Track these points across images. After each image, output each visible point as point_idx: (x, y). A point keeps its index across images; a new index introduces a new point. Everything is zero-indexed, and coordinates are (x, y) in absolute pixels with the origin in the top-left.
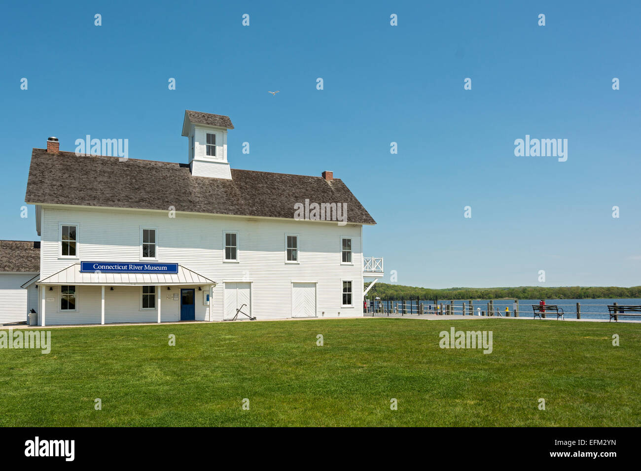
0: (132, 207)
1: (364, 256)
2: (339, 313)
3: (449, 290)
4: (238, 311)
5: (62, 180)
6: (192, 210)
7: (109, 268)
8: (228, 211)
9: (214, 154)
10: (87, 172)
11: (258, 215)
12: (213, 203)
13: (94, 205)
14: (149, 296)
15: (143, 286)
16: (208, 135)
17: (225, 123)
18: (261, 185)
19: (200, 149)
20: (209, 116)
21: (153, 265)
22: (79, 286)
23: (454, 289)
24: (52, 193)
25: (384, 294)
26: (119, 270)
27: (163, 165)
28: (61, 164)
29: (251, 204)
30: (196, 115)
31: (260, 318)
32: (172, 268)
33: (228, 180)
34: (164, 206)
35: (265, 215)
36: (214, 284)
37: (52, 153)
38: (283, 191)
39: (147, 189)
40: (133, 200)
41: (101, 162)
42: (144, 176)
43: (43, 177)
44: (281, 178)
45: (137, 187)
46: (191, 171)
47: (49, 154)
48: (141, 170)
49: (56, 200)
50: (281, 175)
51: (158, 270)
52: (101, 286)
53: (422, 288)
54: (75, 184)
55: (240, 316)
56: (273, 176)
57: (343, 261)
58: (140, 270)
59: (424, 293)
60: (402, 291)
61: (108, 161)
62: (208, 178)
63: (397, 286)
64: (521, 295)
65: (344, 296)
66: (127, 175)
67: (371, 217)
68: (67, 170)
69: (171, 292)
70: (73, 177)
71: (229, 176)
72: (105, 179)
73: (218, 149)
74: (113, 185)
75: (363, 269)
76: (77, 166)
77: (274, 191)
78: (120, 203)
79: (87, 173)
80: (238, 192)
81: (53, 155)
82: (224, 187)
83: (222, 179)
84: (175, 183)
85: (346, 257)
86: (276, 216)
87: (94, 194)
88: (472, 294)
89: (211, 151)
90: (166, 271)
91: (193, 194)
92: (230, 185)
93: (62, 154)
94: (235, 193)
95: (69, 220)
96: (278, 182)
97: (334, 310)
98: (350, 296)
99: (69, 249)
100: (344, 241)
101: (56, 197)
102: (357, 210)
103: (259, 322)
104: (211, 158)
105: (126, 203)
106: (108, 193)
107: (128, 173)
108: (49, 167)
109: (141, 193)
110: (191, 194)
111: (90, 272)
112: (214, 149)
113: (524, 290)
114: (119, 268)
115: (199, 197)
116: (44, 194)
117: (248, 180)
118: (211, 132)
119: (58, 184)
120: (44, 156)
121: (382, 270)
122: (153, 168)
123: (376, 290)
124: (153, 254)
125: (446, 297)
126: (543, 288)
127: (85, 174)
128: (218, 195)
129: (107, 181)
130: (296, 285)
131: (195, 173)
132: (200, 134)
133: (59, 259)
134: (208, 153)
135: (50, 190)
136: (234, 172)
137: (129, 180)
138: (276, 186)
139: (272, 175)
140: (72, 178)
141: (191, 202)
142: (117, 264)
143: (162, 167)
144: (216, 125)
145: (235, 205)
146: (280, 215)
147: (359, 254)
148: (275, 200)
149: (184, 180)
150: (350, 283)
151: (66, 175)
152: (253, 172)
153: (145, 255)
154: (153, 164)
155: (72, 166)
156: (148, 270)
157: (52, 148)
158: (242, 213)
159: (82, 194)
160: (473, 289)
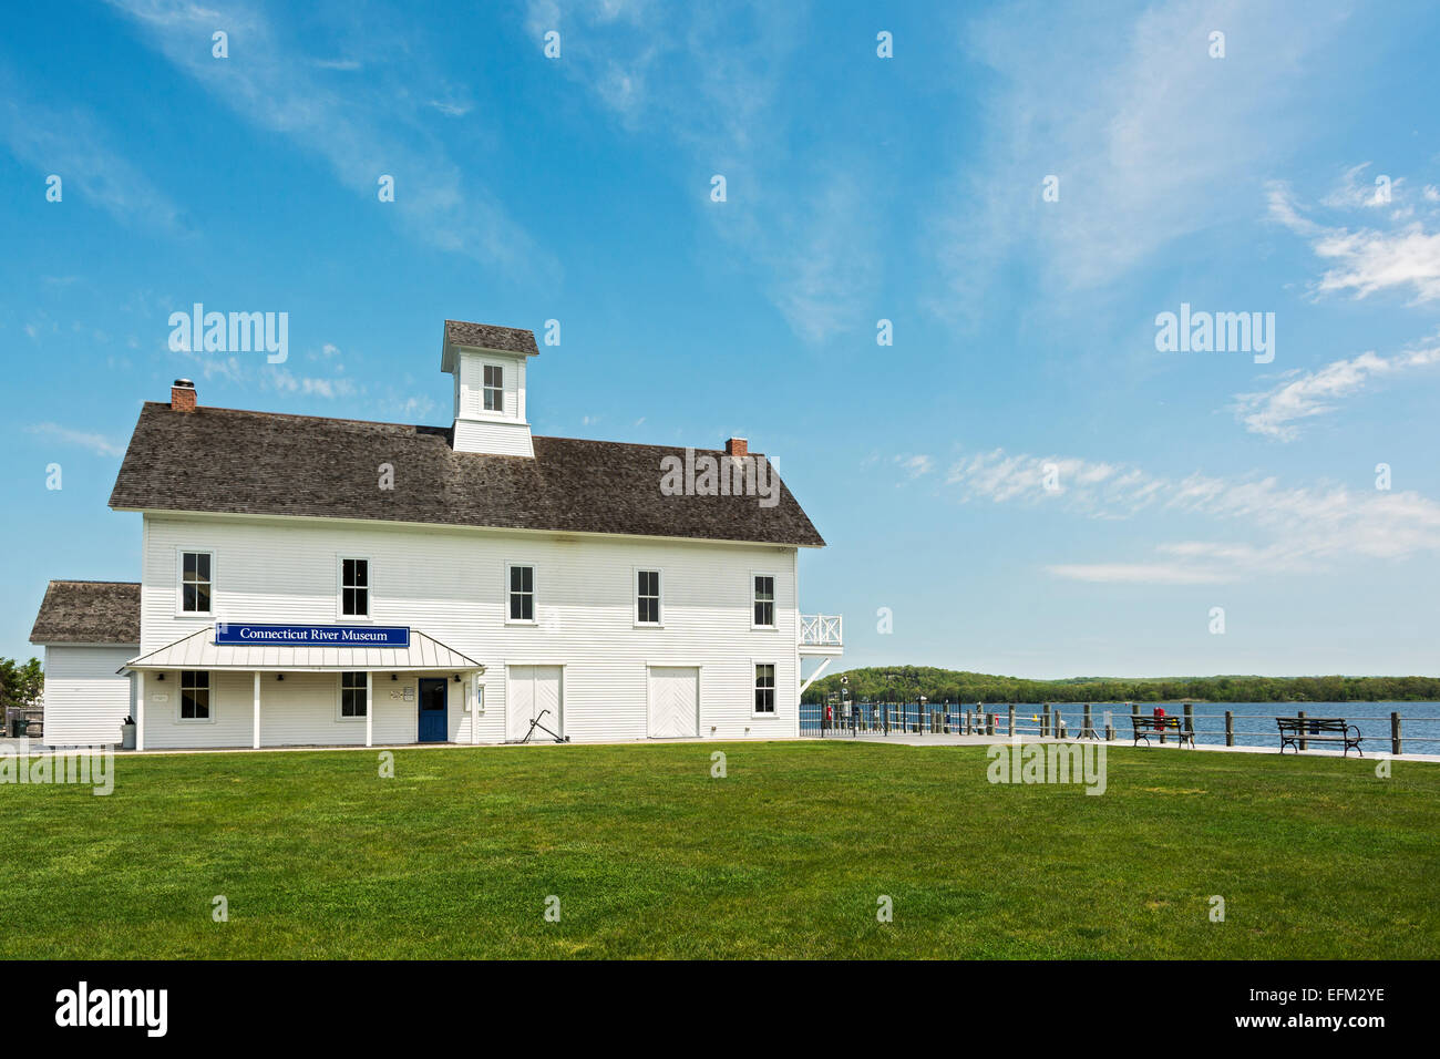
0: (317, 515)
1: (802, 612)
2: (747, 730)
3: (1069, 682)
4: (534, 723)
5: (191, 463)
6: (439, 520)
7: (272, 635)
8: (513, 521)
9: (499, 407)
10: (242, 447)
11: (576, 529)
12: (486, 505)
13: (243, 511)
14: (353, 693)
15: (344, 673)
16: (488, 369)
17: (523, 344)
18: (591, 469)
19: (472, 397)
20: (493, 330)
21: (358, 630)
22: (216, 672)
23: (1079, 681)
24: (164, 488)
25: (935, 691)
26: (292, 640)
27: (398, 431)
28: (195, 432)
29: (564, 508)
30: (466, 329)
31: (578, 738)
32: (398, 637)
33: (525, 460)
34: (384, 511)
35: (591, 529)
36: (481, 669)
37: (181, 410)
38: (636, 480)
39: (357, 479)
40: (322, 501)
41: (276, 427)
42: (356, 454)
43: (154, 457)
44: (638, 453)
45: (336, 474)
46: (450, 442)
47: (174, 413)
48: (351, 442)
49: (170, 501)
50: (638, 448)
51: (370, 641)
52: (253, 673)
53: (1013, 678)
54: (215, 470)
55: (538, 733)
56: (622, 450)
57: (756, 623)
58: (333, 641)
59: (1016, 687)
60: (971, 683)
61: (289, 423)
62: (485, 455)
63: (962, 674)
64: (1217, 693)
65: (759, 694)
66: (321, 451)
67: (816, 532)
68: (204, 442)
69: (399, 686)
70: (214, 456)
71: (528, 452)
72: (276, 460)
73: (507, 397)
74: (289, 471)
75: (800, 639)
76: (224, 436)
77: (617, 480)
78: (295, 506)
79: (242, 449)
80: (542, 483)
81: (182, 414)
82: (514, 474)
83: (514, 457)
84: (416, 467)
85: (764, 614)
86: (612, 531)
87: (246, 489)
88: (1115, 691)
89: (495, 401)
90: (384, 642)
91: (447, 488)
92: (529, 469)
93: (200, 413)
94: (535, 485)
95: (197, 542)
96: (630, 462)
97: (736, 722)
98: (770, 695)
99: (197, 599)
100: (759, 580)
101: (170, 496)
102: (788, 517)
103: (577, 747)
104: (493, 415)
105: (308, 507)
106: (275, 488)
107: (324, 446)
108: (170, 438)
109: (342, 486)
110: (443, 487)
111: (233, 645)
112: (498, 396)
113: (1224, 683)
114: (291, 636)
115: (459, 494)
116: (148, 492)
117: (567, 458)
118: (494, 363)
119: (181, 470)
120: (165, 417)
121: (840, 640)
122: (377, 436)
123: (918, 682)
124: (363, 610)
125: (1062, 697)
126: (1265, 679)
127: (238, 451)
128: (501, 489)
129: (278, 464)
130: (656, 670)
131: (460, 445)
132: (472, 368)
133: (176, 618)
134: (487, 406)
135: (162, 482)
136: (541, 444)
137: (323, 461)
138: (623, 471)
139: (620, 447)
140: (210, 458)
141: (440, 503)
142: (286, 629)
143: (393, 435)
144: (501, 348)
145: (531, 508)
146: (621, 528)
147: (791, 612)
148: (617, 499)
149: (435, 459)
150: (771, 667)
151: (201, 453)
152: (582, 441)
153: (348, 610)
154: (379, 428)
155: (215, 436)
156: (348, 641)
157: (180, 400)
158: (542, 526)
159: (223, 489)
160: (1116, 679)
